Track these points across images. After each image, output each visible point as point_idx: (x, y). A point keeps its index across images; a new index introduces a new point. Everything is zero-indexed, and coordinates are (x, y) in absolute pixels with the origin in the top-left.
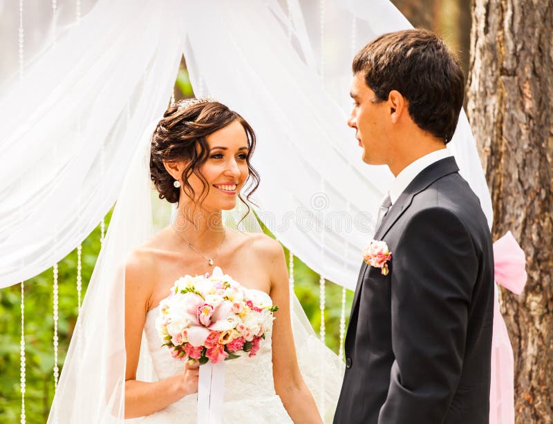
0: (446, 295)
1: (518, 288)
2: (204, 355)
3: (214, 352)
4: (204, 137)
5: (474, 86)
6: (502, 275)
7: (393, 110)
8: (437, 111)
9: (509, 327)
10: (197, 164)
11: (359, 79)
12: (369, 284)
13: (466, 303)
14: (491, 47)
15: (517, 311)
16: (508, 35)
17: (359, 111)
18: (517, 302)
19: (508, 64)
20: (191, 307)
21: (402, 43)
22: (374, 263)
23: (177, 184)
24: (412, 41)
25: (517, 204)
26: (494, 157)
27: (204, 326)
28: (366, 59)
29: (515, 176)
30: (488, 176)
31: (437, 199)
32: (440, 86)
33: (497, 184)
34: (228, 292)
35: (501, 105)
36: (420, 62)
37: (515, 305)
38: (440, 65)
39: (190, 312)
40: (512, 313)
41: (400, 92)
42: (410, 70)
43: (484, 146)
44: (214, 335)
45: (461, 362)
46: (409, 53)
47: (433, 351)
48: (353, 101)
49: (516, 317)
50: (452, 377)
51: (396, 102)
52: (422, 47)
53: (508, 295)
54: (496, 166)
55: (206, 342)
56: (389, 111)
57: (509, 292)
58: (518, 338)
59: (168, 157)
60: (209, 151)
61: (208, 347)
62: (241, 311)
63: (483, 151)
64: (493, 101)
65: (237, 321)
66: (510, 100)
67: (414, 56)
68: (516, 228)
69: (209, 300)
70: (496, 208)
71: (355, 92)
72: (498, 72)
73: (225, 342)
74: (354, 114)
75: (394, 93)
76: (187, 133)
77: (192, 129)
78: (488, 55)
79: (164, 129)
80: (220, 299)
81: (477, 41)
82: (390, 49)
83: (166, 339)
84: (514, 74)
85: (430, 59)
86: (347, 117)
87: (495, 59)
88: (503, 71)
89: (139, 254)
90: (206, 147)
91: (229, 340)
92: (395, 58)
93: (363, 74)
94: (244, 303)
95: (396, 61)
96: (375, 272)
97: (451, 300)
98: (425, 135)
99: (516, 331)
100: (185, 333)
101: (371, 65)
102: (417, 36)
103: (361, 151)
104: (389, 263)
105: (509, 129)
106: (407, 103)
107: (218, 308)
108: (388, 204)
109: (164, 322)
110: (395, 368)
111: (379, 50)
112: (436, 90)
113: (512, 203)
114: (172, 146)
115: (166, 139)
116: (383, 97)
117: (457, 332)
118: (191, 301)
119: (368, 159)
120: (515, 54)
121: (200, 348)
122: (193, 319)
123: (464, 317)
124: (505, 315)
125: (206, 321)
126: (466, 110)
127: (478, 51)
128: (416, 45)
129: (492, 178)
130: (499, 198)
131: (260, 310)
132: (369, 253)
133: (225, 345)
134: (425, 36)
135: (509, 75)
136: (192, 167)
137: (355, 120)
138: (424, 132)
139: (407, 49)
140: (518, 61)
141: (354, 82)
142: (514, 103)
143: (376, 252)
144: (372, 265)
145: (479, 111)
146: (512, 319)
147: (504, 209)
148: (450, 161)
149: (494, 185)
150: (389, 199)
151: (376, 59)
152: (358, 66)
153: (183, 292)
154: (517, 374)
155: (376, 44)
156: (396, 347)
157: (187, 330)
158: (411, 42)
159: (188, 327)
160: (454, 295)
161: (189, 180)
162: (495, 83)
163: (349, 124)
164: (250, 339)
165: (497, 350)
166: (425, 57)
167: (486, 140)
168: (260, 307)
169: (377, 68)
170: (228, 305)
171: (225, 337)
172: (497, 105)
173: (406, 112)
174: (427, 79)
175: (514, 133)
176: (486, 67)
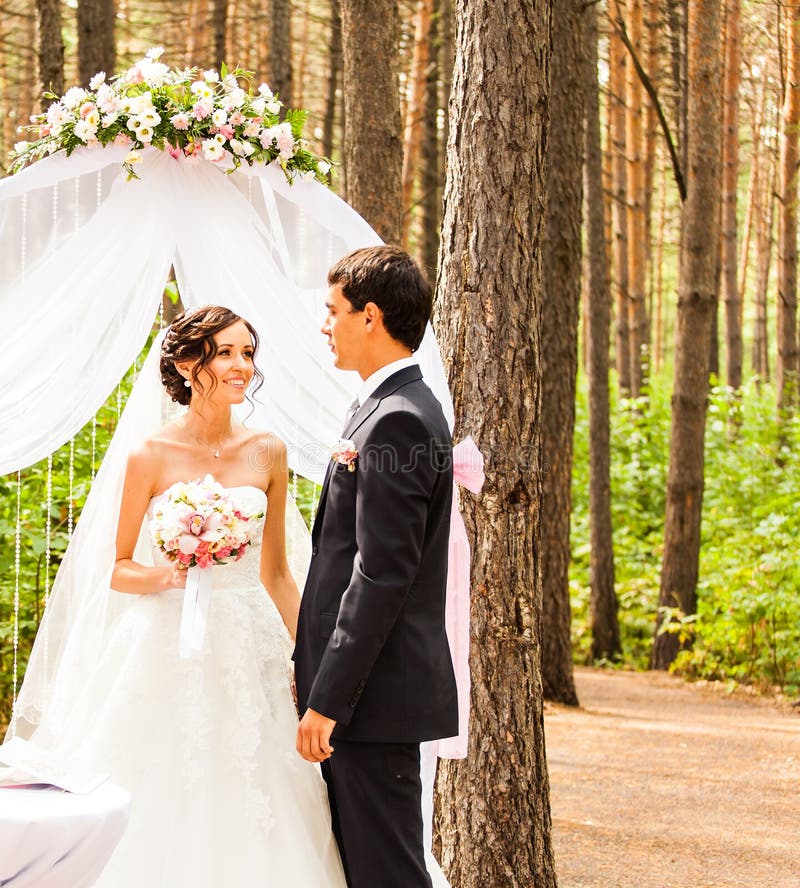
0: (407, 492)
1: (476, 488)
2: (194, 560)
3: (203, 559)
4: (211, 335)
5: (440, 301)
6: (461, 476)
7: (368, 321)
8: (410, 323)
9: (466, 523)
10: (206, 361)
11: (336, 291)
12: (336, 479)
13: (425, 500)
14: (457, 265)
15: (474, 510)
16: (472, 253)
17: (334, 321)
18: (474, 501)
19: (471, 281)
20: (183, 515)
21: (378, 258)
22: (342, 460)
23: (187, 384)
24: (388, 256)
25: (477, 411)
26: (456, 366)
27: (194, 535)
28: (343, 271)
29: (475, 384)
30: (450, 383)
31: (403, 404)
32: (414, 300)
33: (459, 391)
34: (218, 504)
35: (464, 318)
36: (396, 276)
37: (472, 504)
38: (413, 280)
39: (182, 521)
40: (469, 510)
41: (377, 304)
42: (387, 283)
43: (447, 357)
44: (204, 544)
45: (419, 555)
46: (386, 267)
47: (394, 543)
48: (327, 310)
49: (473, 514)
50: (411, 569)
51: (372, 313)
52: (397, 263)
53: (466, 495)
54: (458, 375)
55: (196, 551)
56: (365, 321)
57: (468, 492)
58: (474, 534)
59: (178, 359)
60: (217, 348)
61: (197, 555)
62: (229, 522)
63: (446, 361)
64: (457, 315)
65: (226, 531)
66: (472, 314)
67: (390, 270)
68: (475, 433)
69: (200, 511)
70: (457, 414)
71: (331, 302)
72: (462, 288)
73: (214, 551)
74: (328, 322)
75: (370, 305)
76: (196, 333)
77: (200, 329)
78: (453, 273)
79: (173, 334)
80: (211, 510)
81: (443, 259)
82: (367, 264)
83: (159, 542)
84: (477, 290)
85: (405, 274)
86: (321, 324)
87: (460, 276)
88: (467, 287)
89: (150, 444)
90: (213, 345)
91: (218, 549)
92: (372, 273)
93: (340, 286)
94: (233, 514)
95: (374, 275)
96: (342, 468)
97: (413, 497)
98: (396, 344)
99: (473, 528)
100: (177, 541)
101: (349, 277)
102: (391, 252)
103: (334, 357)
104: (356, 461)
105: (471, 341)
106: (382, 314)
107: (209, 518)
108: (356, 406)
109: (158, 527)
110: (358, 558)
111: (357, 264)
112: (410, 302)
113: (471, 410)
114: (181, 348)
115: (176, 342)
116: (358, 307)
117: (417, 527)
118: (184, 511)
119: (340, 364)
120: (478, 272)
121: (190, 555)
122: (184, 528)
123: (424, 513)
124: (463, 512)
125: (197, 530)
126: (432, 323)
127: (444, 268)
128: (391, 260)
129: (454, 386)
130: (459, 405)
131: (246, 519)
132: (337, 450)
133: (214, 554)
134: (398, 252)
135: (472, 292)
136: (202, 363)
137: (331, 327)
138: (395, 341)
139: (383, 264)
140: (481, 278)
141: (330, 293)
142: (476, 317)
143: (344, 450)
144: (340, 461)
145: (444, 324)
146: (469, 516)
147: (464, 415)
148: (415, 368)
149: (455, 393)
150: (357, 400)
151: (354, 272)
152: (334, 278)
153: (177, 502)
154: (473, 568)
155: (353, 259)
156: (360, 538)
157: (179, 538)
158: (386, 258)
159: (180, 535)
160: (416, 493)
161: (198, 377)
162: (459, 298)
163: (323, 331)
164: (237, 547)
165: (455, 545)
166: (400, 272)
167: (449, 351)
168: (247, 517)
169: (355, 280)
170: (218, 516)
171: (214, 547)
172: (461, 318)
173: (381, 322)
174: (403, 294)
175: (475, 345)
176: (450, 284)
